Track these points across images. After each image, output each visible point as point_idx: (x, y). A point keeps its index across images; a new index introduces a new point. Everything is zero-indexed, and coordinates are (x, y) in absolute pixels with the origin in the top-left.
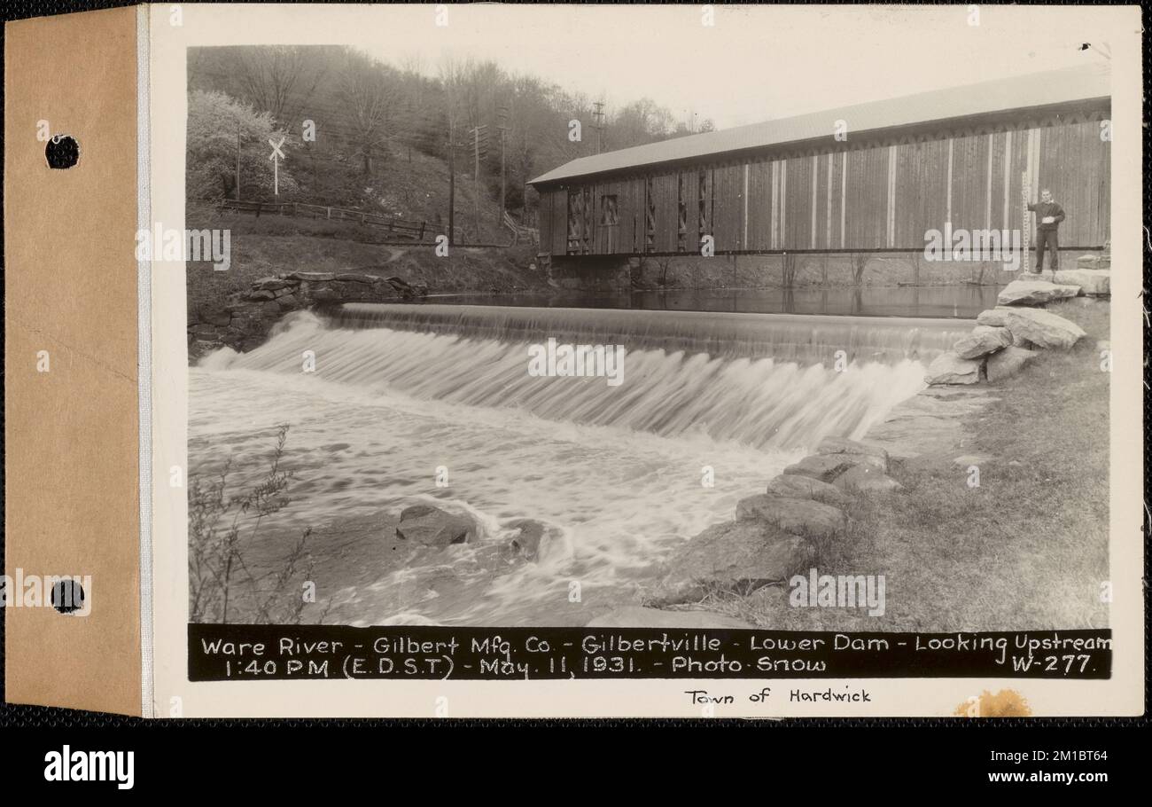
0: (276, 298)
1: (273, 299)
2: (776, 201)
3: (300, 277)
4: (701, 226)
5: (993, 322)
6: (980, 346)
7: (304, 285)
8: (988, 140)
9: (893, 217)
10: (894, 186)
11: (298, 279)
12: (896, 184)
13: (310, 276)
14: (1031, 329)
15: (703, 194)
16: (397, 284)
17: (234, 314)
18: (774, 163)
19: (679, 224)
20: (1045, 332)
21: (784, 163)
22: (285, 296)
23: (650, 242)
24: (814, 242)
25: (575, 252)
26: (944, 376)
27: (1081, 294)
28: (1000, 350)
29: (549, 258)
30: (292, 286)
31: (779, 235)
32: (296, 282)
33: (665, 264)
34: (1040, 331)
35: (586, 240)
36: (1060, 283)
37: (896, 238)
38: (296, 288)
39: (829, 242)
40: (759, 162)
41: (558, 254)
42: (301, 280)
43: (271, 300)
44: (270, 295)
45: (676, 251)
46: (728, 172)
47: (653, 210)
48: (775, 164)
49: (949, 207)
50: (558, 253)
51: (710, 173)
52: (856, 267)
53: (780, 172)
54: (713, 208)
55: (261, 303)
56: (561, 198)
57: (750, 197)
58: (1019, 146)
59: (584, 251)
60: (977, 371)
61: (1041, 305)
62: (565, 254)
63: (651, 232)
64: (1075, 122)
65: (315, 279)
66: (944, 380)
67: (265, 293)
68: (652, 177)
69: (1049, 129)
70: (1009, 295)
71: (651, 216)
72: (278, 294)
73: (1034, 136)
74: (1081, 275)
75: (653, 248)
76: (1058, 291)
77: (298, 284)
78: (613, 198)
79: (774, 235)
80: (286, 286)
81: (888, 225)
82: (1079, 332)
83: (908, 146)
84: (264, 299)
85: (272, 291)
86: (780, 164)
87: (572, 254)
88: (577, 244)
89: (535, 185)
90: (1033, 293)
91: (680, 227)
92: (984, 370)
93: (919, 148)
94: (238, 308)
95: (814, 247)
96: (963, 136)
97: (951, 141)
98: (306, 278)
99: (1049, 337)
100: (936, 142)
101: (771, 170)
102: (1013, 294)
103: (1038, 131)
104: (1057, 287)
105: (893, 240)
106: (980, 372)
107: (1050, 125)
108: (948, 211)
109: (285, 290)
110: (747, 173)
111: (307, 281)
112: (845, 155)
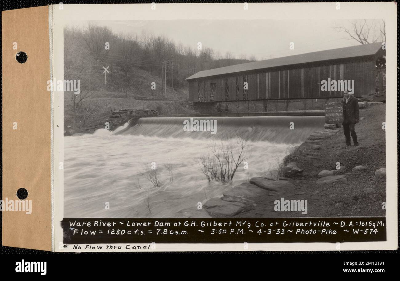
0: (121, 116)
2: (268, 84)
3: (127, 110)
4: (244, 92)
8: (329, 67)
9: (303, 89)
11: (127, 111)
16: (153, 112)
21: (270, 73)
22: (123, 116)
23: (227, 97)
24: (280, 96)
25: (201, 101)
29: (193, 103)
31: (269, 95)
32: (126, 111)
33: (227, 105)
35: (205, 97)
38: (126, 113)
39: (284, 96)
40: (262, 73)
43: (119, 117)
44: (119, 116)
46: (252, 76)
47: (228, 88)
48: (267, 74)
50: (196, 102)
51: (247, 76)
53: (269, 76)
55: (117, 118)
56: (196, 84)
57: (259, 83)
58: (338, 69)
59: (205, 101)
62: (198, 102)
63: (227, 94)
64: (352, 63)
65: (131, 111)
68: (227, 77)
69: (346, 64)
72: (121, 115)
73: (342, 67)
75: (228, 99)
77: (127, 112)
78: (215, 84)
79: (267, 95)
81: (302, 91)
83: (307, 68)
84: (117, 117)
85: (120, 114)
87: (200, 102)
88: (202, 99)
89: (187, 80)
91: (237, 93)
93: (310, 69)
94: (110, 120)
95: (279, 98)
96: (322, 66)
97: (319, 67)
100: (315, 68)
101: (266, 75)
103: (343, 65)
105: (303, 95)
107: (346, 63)
108: (319, 87)
109: (123, 114)
110: (258, 76)
111: (129, 111)
112: (288, 71)
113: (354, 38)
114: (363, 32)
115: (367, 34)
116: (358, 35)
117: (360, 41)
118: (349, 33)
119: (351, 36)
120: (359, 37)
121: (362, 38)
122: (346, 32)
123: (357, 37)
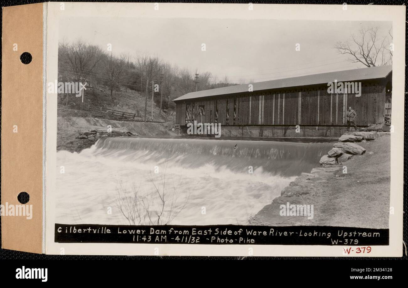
0: (88, 138)
1: (87, 138)
2: (261, 109)
4: (234, 116)
5: (338, 146)
6: (335, 153)
7: (98, 134)
9: (300, 115)
10: (300, 105)
12: (301, 104)
13: (100, 130)
14: (350, 148)
15: (235, 106)
16: (129, 134)
17: (73, 143)
18: (260, 96)
19: (227, 116)
20: (354, 149)
21: (263, 96)
22: (91, 137)
23: (216, 121)
24: (273, 122)
26: (325, 162)
27: (363, 139)
28: (341, 154)
29: (179, 126)
30: (94, 134)
31: (261, 120)
32: (95, 132)
34: (352, 149)
35: (192, 120)
36: (357, 136)
37: (301, 122)
39: (278, 122)
40: (255, 96)
41: (182, 125)
42: (97, 132)
43: (86, 138)
44: (86, 137)
45: (225, 124)
46: (244, 98)
47: (217, 111)
49: (318, 112)
51: (238, 99)
52: (284, 132)
53: (262, 99)
54: (239, 110)
55: (83, 140)
56: (184, 106)
57: (251, 107)
60: (335, 160)
61: (352, 142)
62: (185, 125)
63: (216, 118)
65: (102, 132)
66: (325, 163)
67: (84, 136)
68: (217, 100)
70: (342, 139)
71: (216, 113)
72: (89, 136)
74: (363, 133)
76: (356, 138)
77: (96, 133)
78: (203, 106)
79: (260, 120)
80: (92, 134)
81: (299, 117)
82: (364, 149)
83: (305, 92)
84: (84, 138)
85: (87, 136)
86: (262, 97)
88: (189, 122)
89: (175, 101)
90: (350, 138)
92: (337, 160)
93: (309, 93)
94: (75, 141)
95: (273, 124)
96: (323, 89)
97: (319, 91)
98: (99, 131)
99: (355, 150)
100: (314, 92)
101: (259, 99)
102: (343, 139)
104: (356, 137)
105: (300, 122)
106: (336, 160)
108: (318, 113)
109: (91, 135)
110: (251, 99)
111: (99, 132)
112: (284, 94)
113: (360, 61)
114: (370, 55)
115: (375, 57)
116: (365, 58)
117: (367, 64)
118: (355, 55)
119: (357, 59)
120: (366, 60)
121: (369, 62)
122: (352, 54)
123: (364, 60)
